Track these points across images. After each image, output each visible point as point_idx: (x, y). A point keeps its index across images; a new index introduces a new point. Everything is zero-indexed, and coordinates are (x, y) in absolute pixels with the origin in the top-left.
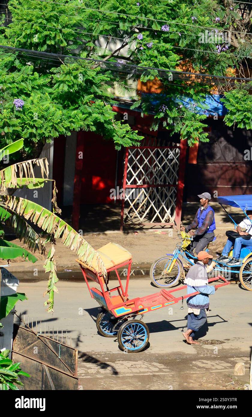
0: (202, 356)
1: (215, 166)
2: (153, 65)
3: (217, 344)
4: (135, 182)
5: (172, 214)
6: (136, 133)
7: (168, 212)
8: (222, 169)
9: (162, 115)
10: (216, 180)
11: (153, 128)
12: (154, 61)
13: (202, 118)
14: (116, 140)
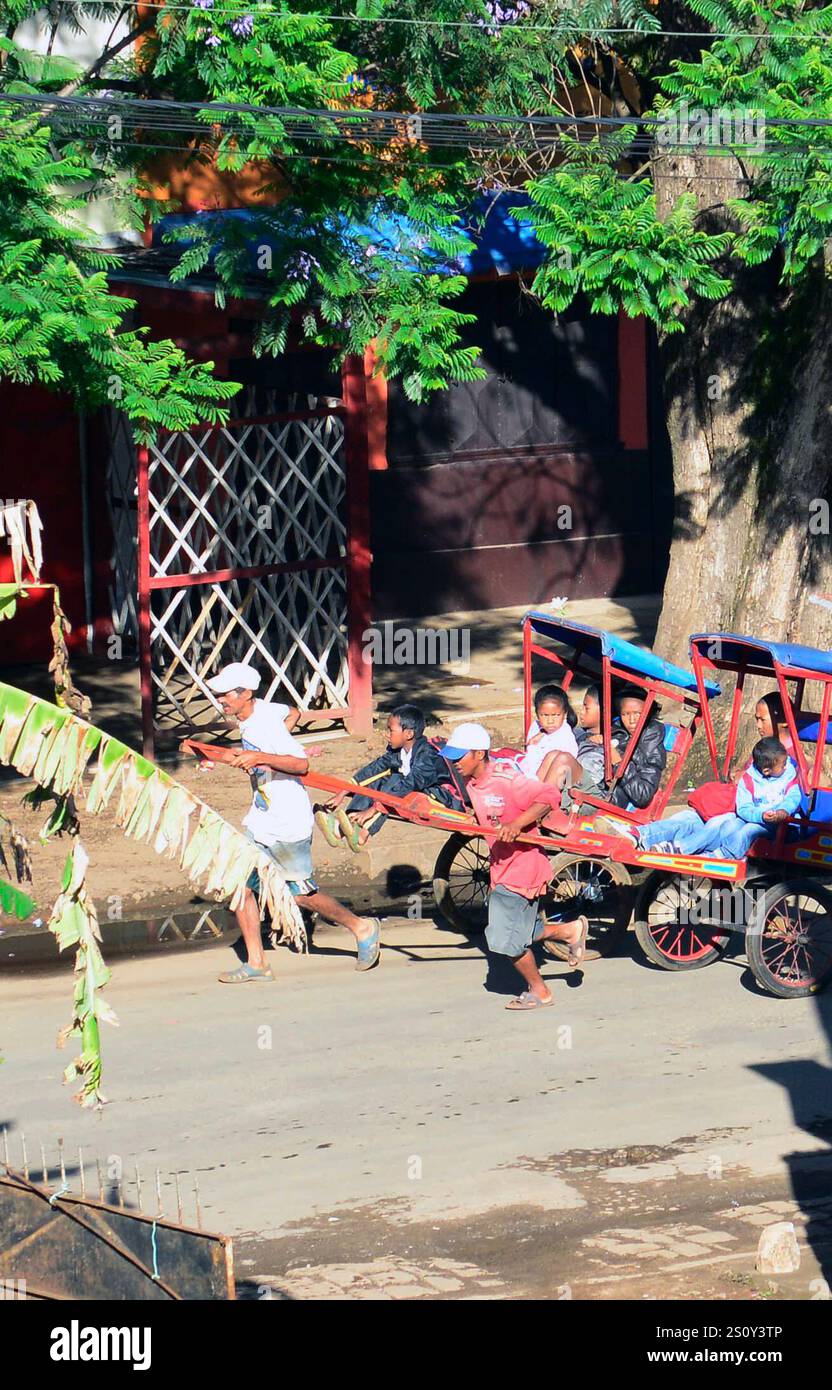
0: (609, 1212)
1: (461, 472)
2: (264, 101)
3: (653, 1160)
4: (183, 562)
5: (334, 671)
6: (209, 373)
7: (320, 666)
8: (485, 476)
9: (298, 291)
10: (470, 521)
11: (264, 348)
12: (266, 88)
13: (452, 290)
14: (136, 408)
